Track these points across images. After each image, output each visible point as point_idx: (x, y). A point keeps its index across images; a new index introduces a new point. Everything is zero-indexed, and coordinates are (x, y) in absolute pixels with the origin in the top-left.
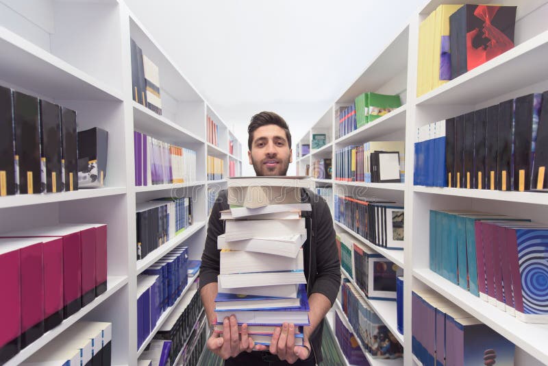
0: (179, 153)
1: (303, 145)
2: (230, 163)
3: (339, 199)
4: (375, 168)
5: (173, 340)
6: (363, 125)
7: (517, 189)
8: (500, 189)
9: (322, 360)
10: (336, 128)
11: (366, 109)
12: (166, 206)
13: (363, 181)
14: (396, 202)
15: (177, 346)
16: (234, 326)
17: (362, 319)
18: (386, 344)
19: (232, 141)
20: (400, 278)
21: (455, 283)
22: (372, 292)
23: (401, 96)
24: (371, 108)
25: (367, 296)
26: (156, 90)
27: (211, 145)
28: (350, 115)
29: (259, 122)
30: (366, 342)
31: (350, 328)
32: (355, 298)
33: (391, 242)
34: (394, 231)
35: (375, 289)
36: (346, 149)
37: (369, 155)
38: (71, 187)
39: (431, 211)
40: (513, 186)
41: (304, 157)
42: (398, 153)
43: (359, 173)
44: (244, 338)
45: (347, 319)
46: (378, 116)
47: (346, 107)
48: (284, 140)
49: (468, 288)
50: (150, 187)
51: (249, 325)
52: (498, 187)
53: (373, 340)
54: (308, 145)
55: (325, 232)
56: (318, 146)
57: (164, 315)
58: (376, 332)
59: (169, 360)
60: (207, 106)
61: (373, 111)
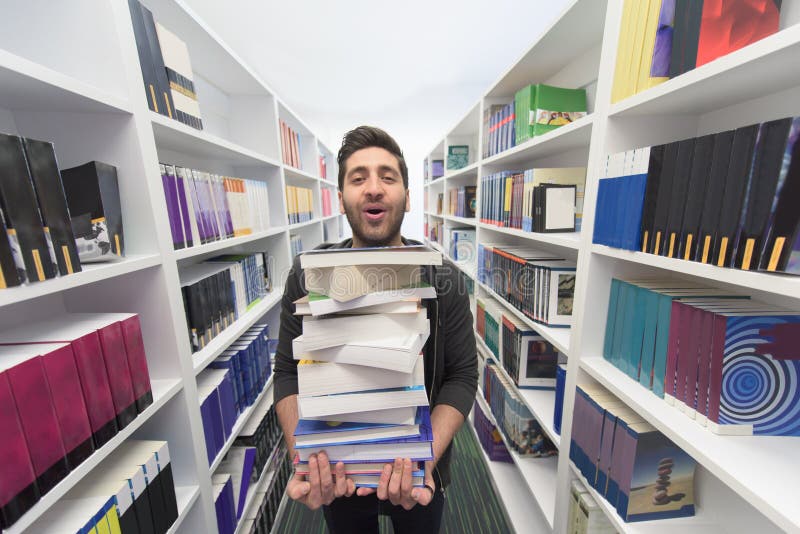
0: (240, 189)
1: (435, 161)
2: (323, 193)
3: (486, 250)
4: (539, 211)
5: (257, 445)
6: (525, 140)
7: (738, 266)
8: (715, 263)
9: (449, 482)
10: (484, 139)
11: (531, 113)
12: (228, 270)
13: (521, 228)
14: (565, 260)
15: (264, 452)
16: (324, 467)
17: (509, 412)
18: (538, 441)
19: (324, 157)
20: (563, 367)
21: (634, 379)
22: (524, 380)
23: (589, 91)
24: (539, 111)
25: (516, 385)
26: (188, 86)
27: (290, 168)
28: (505, 122)
29: (356, 143)
30: (513, 439)
31: (494, 420)
32: (501, 385)
33: (554, 318)
34: (559, 303)
35: (529, 375)
36: (498, 176)
37: (532, 189)
38: (69, 267)
39: (613, 280)
40: (733, 261)
41: (435, 181)
42: (574, 186)
43: (514, 215)
44: (340, 481)
45: (490, 409)
46: (549, 127)
47: (501, 104)
48: (395, 173)
49: (651, 386)
50: (199, 248)
51: (346, 463)
52: (713, 259)
53: (521, 437)
54: (442, 161)
55: (458, 317)
56: (457, 165)
57: (242, 418)
58: (526, 427)
59: (255, 469)
60: (279, 104)
61: (542, 117)
